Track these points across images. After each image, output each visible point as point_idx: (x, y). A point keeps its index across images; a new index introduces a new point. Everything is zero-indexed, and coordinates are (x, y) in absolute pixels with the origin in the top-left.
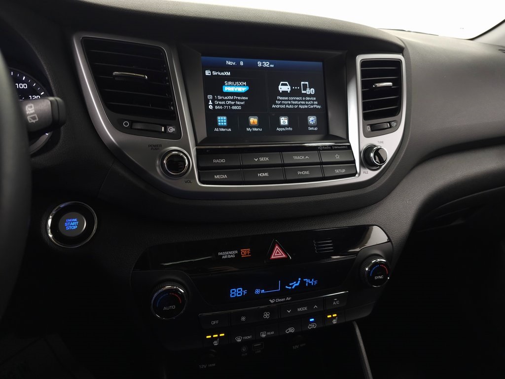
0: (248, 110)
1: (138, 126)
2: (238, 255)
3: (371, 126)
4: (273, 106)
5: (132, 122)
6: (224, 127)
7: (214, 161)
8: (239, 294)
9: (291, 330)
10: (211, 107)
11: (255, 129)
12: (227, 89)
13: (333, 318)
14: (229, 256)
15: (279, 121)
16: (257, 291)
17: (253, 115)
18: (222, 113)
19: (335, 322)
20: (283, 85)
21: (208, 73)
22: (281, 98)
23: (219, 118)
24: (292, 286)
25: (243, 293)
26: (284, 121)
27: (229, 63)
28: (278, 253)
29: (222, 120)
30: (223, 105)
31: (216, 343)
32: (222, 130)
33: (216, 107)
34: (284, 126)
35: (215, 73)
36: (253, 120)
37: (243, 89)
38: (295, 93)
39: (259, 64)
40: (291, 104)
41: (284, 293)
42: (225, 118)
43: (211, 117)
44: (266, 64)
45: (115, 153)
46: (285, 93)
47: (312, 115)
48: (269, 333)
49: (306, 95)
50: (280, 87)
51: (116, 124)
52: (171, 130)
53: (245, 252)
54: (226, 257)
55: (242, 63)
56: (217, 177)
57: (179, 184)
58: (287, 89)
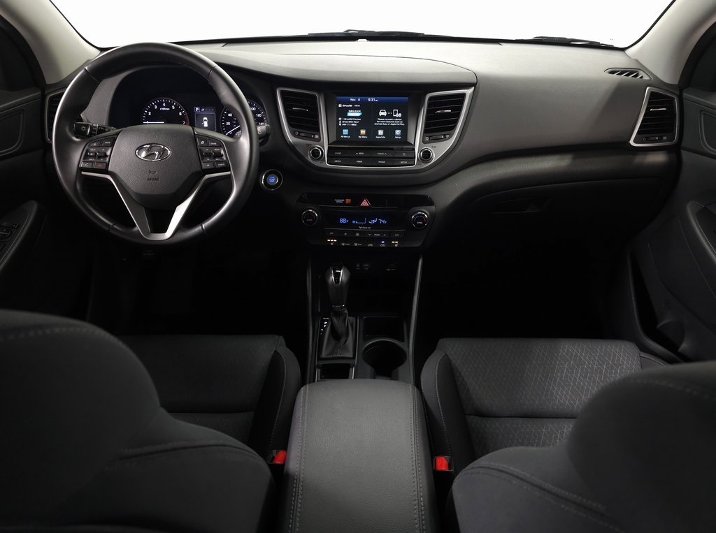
0: (360, 126)
1: (303, 135)
2: (344, 202)
3: (429, 137)
4: (375, 124)
5: (299, 132)
6: (346, 135)
7: (336, 153)
9: (371, 245)
10: (340, 124)
11: (364, 137)
12: (349, 114)
13: (395, 244)
14: (340, 202)
15: (378, 133)
16: (354, 222)
17: (363, 129)
18: (345, 127)
19: (396, 245)
20: (382, 111)
21: (340, 106)
22: (380, 119)
23: (344, 130)
24: (372, 222)
25: (346, 221)
26: (381, 132)
27: (352, 100)
28: (365, 203)
29: (346, 132)
30: (347, 123)
31: (332, 244)
32: (345, 137)
33: (343, 124)
34: (380, 136)
35: (344, 106)
36: (363, 132)
37: (358, 114)
38: (389, 116)
39: (369, 100)
40: (386, 123)
41: (368, 225)
42: (347, 130)
43: (340, 130)
44: (373, 100)
45: (292, 147)
46: (383, 117)
47: (398, 129)
48: (359, 244)
49: (396, 117)
50: (380, 113)
51: (293, 134)
52: (317, 137)
53: (348, 201)
54: (338, 202)
55: (359, 100)
56: (336, 161)
57: (318, 164)
58: (385, 114)
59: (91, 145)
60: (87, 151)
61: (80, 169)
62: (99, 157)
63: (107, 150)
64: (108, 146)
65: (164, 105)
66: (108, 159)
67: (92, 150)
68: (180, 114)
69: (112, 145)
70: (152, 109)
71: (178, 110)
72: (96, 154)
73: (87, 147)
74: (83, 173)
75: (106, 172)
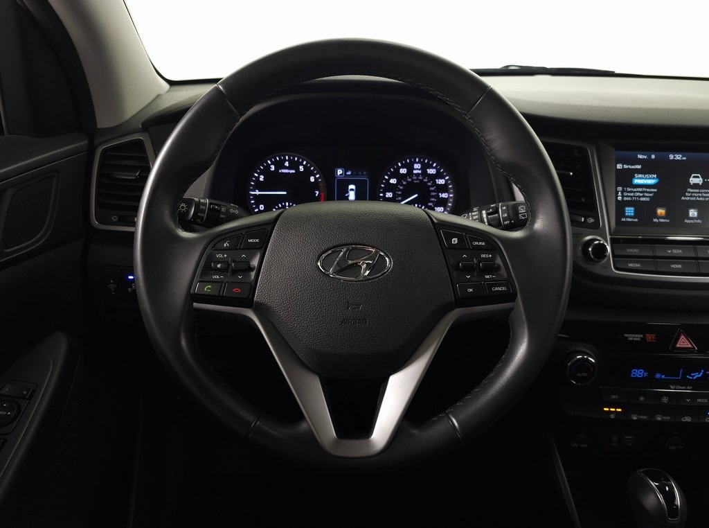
0: (656, 201)
2: (643, 339)
4: (683, 198)
6: (631, 217)
7: (628, 250)
8: (640, 375)
9: (688, 419)
10: (619, 198)
11: (662, 220)
12: (636, 181)
14: (635, 339)
15: (688, 213)
16: (658, 376)
17: (661, 206)
18: (629, 204)
20: (694, 177)
21: (619, 166)
22: (691, 190)
23: (627, 209)
24: (694, 376)
25: (644, 375)
26: (693, 213)
27: (640, 156)
28: (683, 343)
29: (630, 211)
30: (631, 197)
31: (612, 416)
32: (629, 220)
33: (625, 199)
34: (692, 218)
35: (626, 167)
36: (661, 211)
39: (671, 157)
40: (702, 197)
41: (684, 382)
42: (632, 209)
44: (678, 157)
46: (696, 186)
48: (665, 418)
50: (691, 179)
52: (591, 220)
53: (650, 337)
54: (631, 339)
55: (653, 157)
56: (631, 265)
57: (597, 269)
58: (699, 181)
59: (218, 246)
60: (210, 259)
61: (193, 297)
62: (235, 272)
63: (252, 257)
64: (253, 248)
65: (287, 164)
66: (253, 274)
67: (219, 256)
68: (312, 179)
69: (263, 247)
70: (266, 171)
71: (308, 172)
72: (229, 265)
73: (208, 251)
74: (195, 305)
75: (248, 302)
